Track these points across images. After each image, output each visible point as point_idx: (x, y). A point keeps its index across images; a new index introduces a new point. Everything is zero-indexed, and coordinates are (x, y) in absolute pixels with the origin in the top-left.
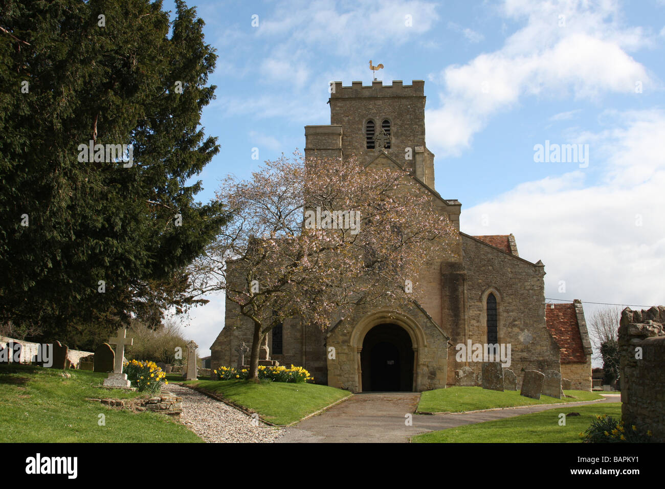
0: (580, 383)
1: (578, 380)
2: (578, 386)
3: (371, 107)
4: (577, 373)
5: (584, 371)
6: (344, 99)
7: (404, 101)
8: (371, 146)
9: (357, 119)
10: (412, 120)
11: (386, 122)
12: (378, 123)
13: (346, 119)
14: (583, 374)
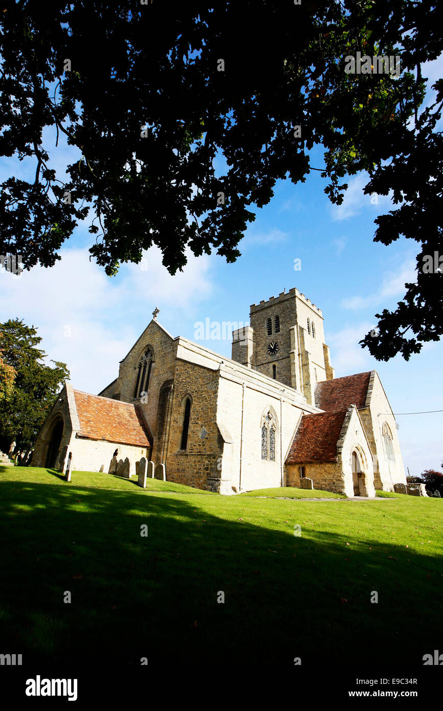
0: (334, 483)
1: (332, 480)
2: (332, 486)
3: (269, 312)
4: (331, 474)
5: (336, 471)
6: (256, 312)
7: (286, 303)
8: (270, 333)
9: (262, 321)
10: (290, 312)
11: (277, 318)
12: (273, 319)
13: (257, 323)
14: (336, 474)
